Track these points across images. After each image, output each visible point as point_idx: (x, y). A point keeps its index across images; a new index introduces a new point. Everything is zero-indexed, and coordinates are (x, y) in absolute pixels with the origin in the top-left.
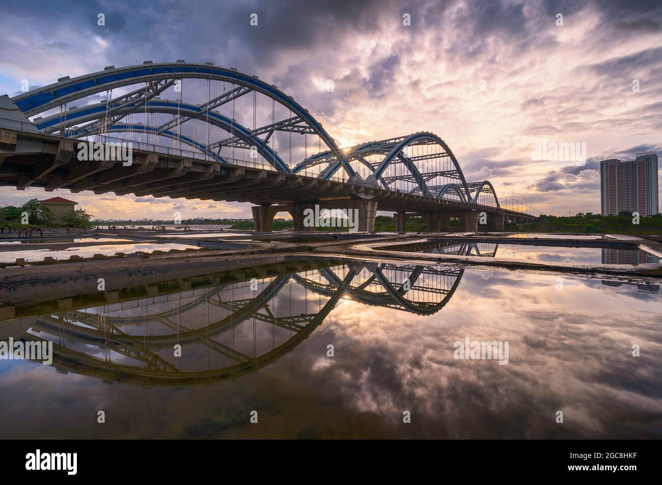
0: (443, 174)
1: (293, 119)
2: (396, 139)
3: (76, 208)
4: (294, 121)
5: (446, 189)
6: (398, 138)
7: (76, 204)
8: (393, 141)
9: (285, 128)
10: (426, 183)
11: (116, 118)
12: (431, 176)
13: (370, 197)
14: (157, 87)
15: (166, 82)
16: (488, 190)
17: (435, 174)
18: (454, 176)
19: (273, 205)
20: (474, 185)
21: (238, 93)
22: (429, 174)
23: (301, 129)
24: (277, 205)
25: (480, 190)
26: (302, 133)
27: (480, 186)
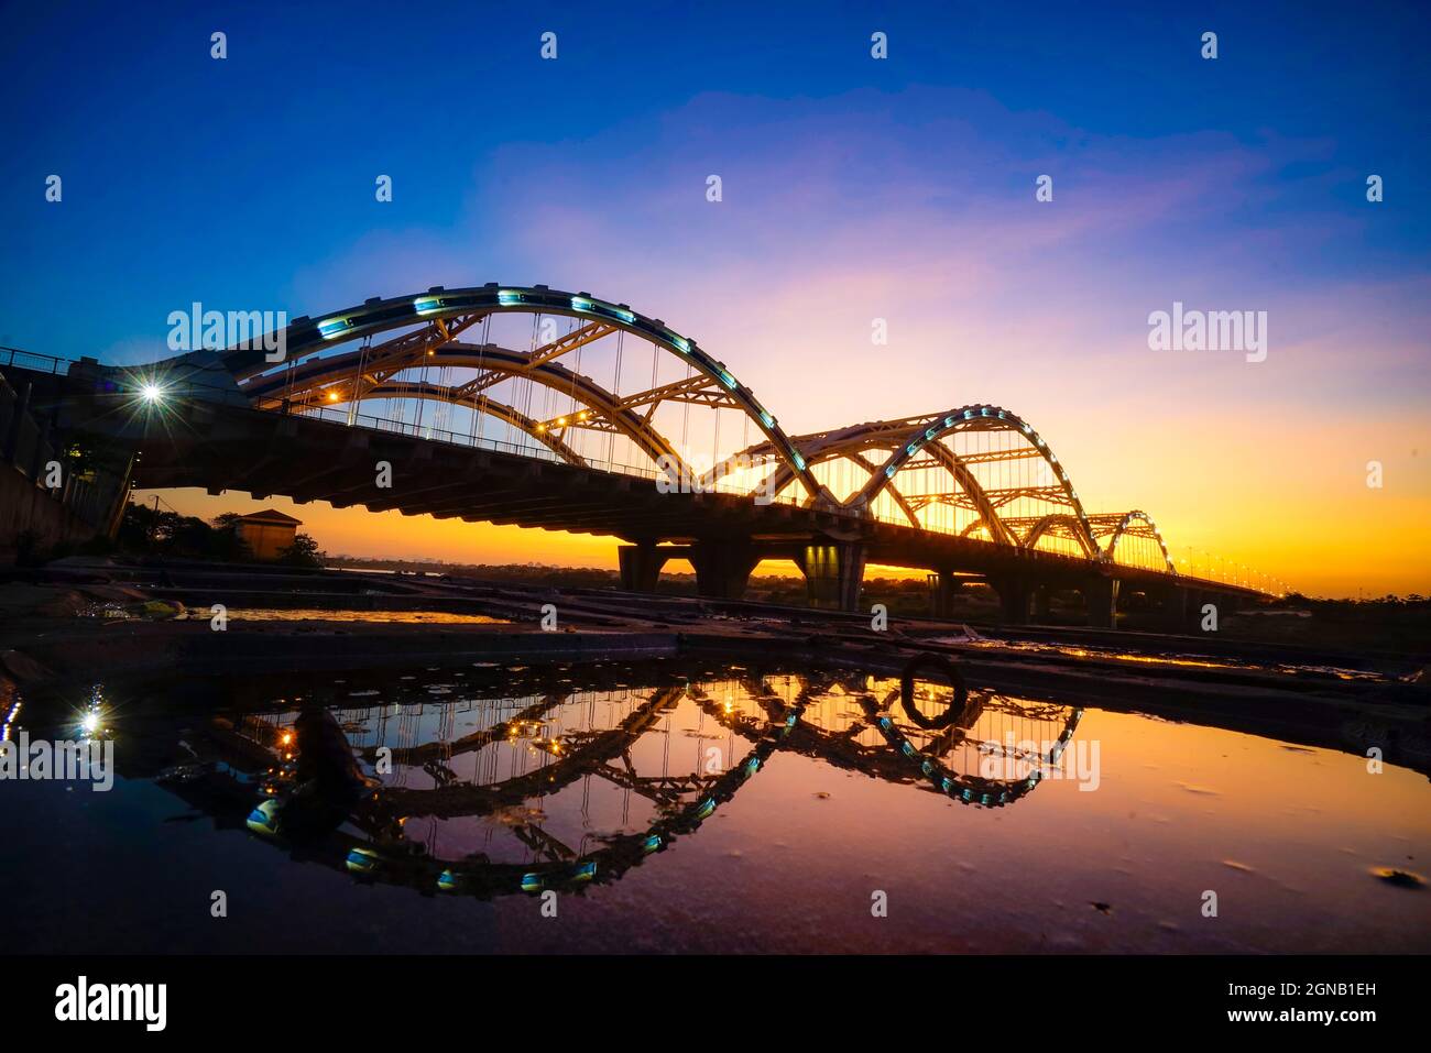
0: (1032, 492)
1: (696, 379)
2: (921, 418)
3: (299, 530)
4: (698, 383)
5: (1043, 525)
6: (926, 417)
7: (300, 523)
8: (916, 422)
9: (682, 396)
10: (997, 510)
11: (382, 374)
12: (1005, 497)
13: (850, 537)
14: (450, 327)
15: (465, 318)
16: (1144, 532)
17: (1016, 494)
18: (1058, 497)
19: (661, 544)
20: (1105, 520)
21: (593, 333)
22: (1001, 491)
23: (712, 398)
24: (669, 544)
25: (1120, 530)
26: (715, 405)
27: (1119, 524)
